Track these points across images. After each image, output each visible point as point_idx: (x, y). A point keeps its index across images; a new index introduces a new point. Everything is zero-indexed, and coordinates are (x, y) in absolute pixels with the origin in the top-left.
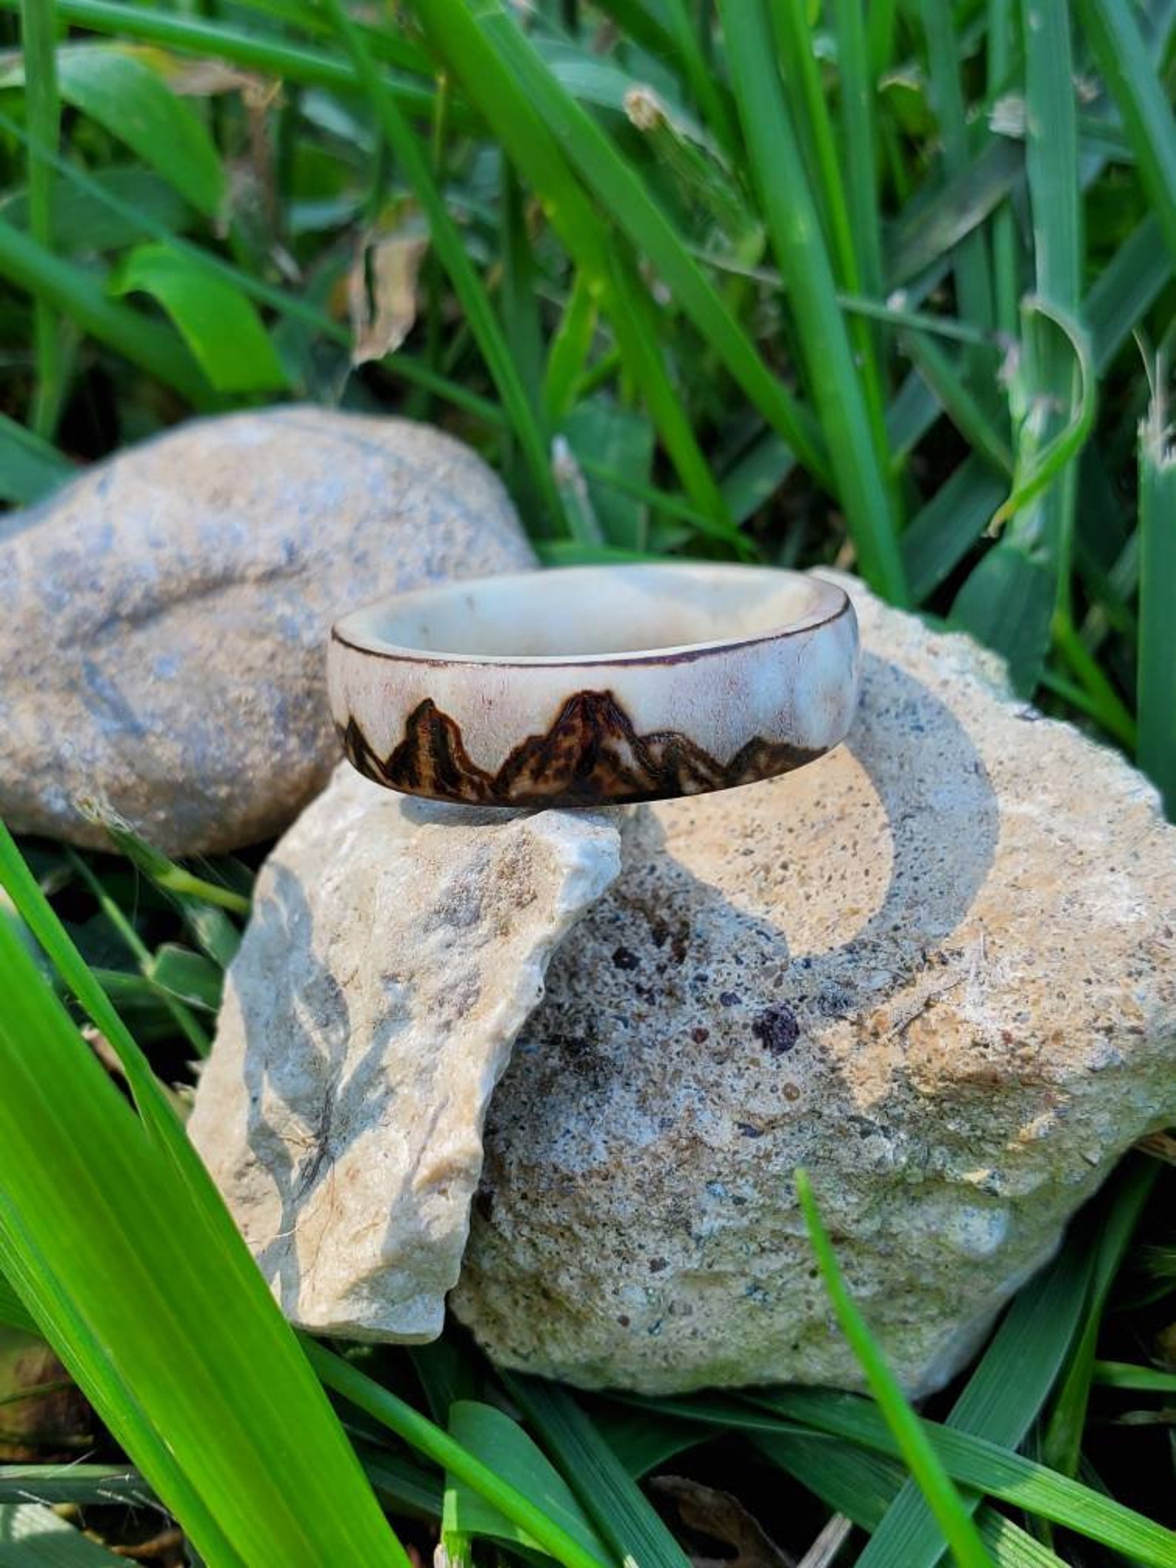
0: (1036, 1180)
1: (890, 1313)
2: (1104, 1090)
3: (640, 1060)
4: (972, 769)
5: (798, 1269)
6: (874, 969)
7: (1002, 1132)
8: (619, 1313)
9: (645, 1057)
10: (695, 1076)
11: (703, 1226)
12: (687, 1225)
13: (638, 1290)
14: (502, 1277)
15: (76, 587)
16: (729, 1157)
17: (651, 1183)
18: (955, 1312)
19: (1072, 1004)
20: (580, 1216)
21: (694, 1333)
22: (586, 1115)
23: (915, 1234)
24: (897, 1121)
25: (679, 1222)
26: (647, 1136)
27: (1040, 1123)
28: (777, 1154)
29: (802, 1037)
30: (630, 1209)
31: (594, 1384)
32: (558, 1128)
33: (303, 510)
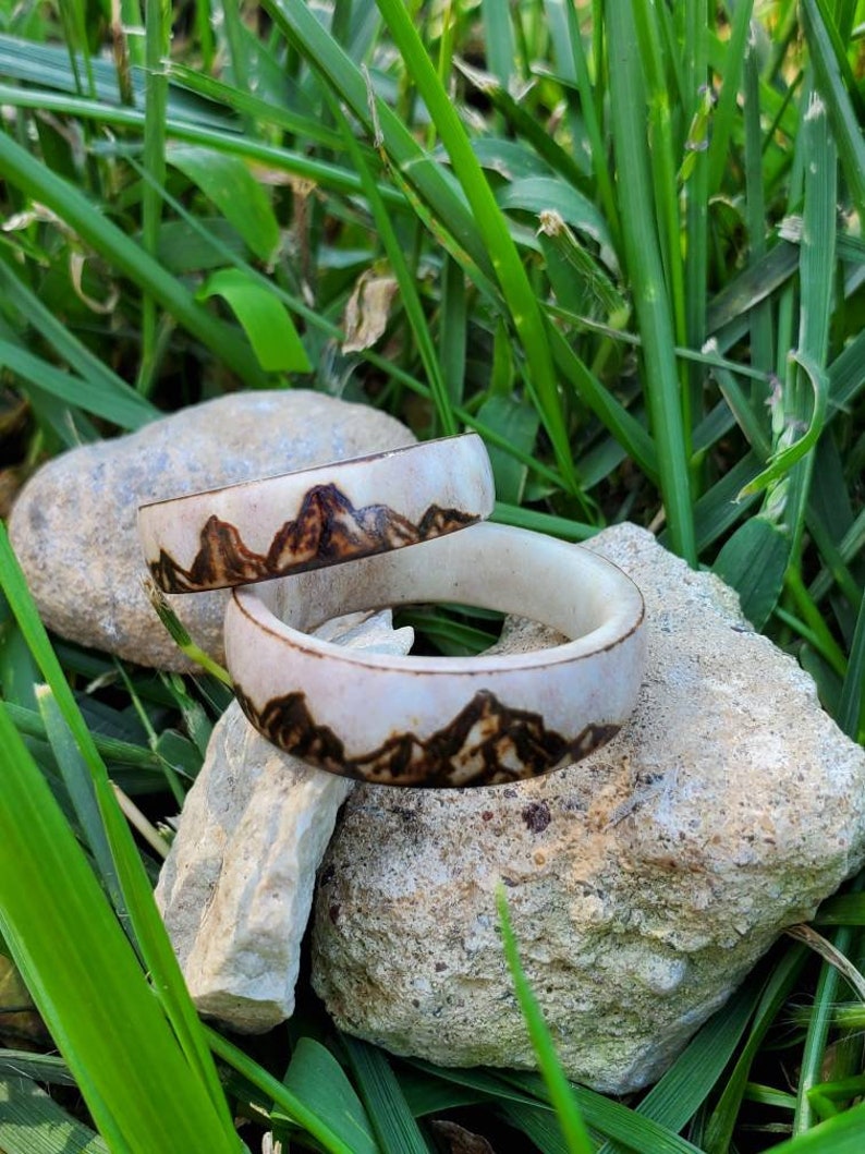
0: (704, 941)
1: (603, 1026)
2: (747, 881)
3: (447, 828)
4: (695, 659)
5: (538, 985)
6: (605, 783)
7: (678, 903)
8: (413, 998)
9: (450, 826)
10: (480, 843)
11: (472, 944)
12: (462, 942)
13: (427, 982)
14: (342, 966)
15: (139, 491)
16: (493, 897)
17: (441, 910)
18: (648, 1032)
19: (729, 819)
20: (393, 927)
21: (465, 1021)
22: (406, 861)
23: (618, 969)
24: (609, 888)
25: (455, 939)
26: (442, 878)
27: (703, 899)
28: (526, 901)
29: (552, 823)
30: (426, 926)
31: (404, 1053)
32: (387, 867)
33: (289, 457)
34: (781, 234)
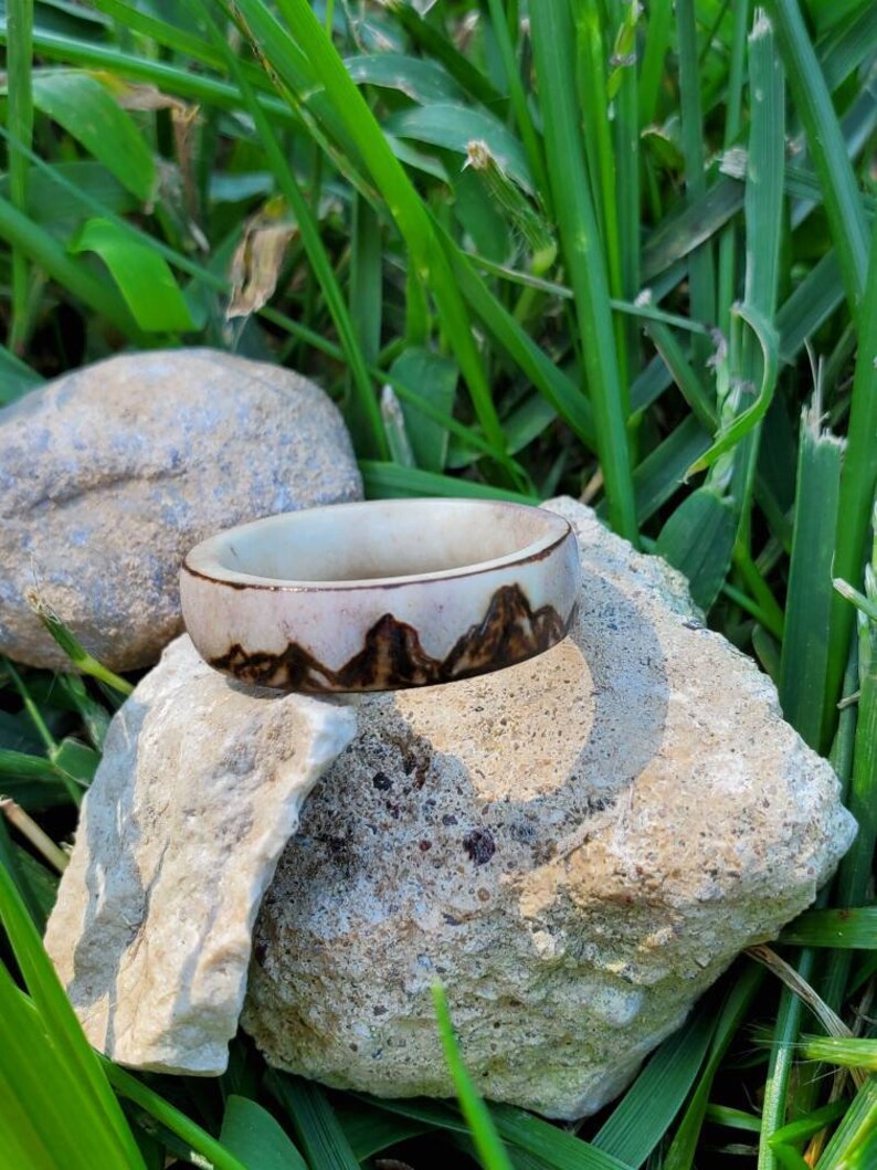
0: (662, 973)
1: (554, 1058)
2: (710, 915)
3: (381, 860)
4: (646, 662)
5: (485, 1021)
6: (554, 808)
7: (635, 938)
8: (350, 1042)
9: (384, 858)
10: (418, 875)
11: (413, 986)
12: (402, 984)
13: (364, 1026)
14: (272, 1007)
15: (19, 474)
16: (434, 938)
17: (377, 952)
18: (602, 1061)
19: (689, 850)
20: (326, 970)
21: (408, 1060)
22: (338, 897)
23: (570, 1005)
24: (560, 923)
25: (395, 981)
26: (378, 916)
27: (661, 935)
28: (471, 939)
29: (496, 854)
30: (361, 969)
31: (342, 1087)
32: (316, 904)
33: (188, 429)
34: (723, 169)
